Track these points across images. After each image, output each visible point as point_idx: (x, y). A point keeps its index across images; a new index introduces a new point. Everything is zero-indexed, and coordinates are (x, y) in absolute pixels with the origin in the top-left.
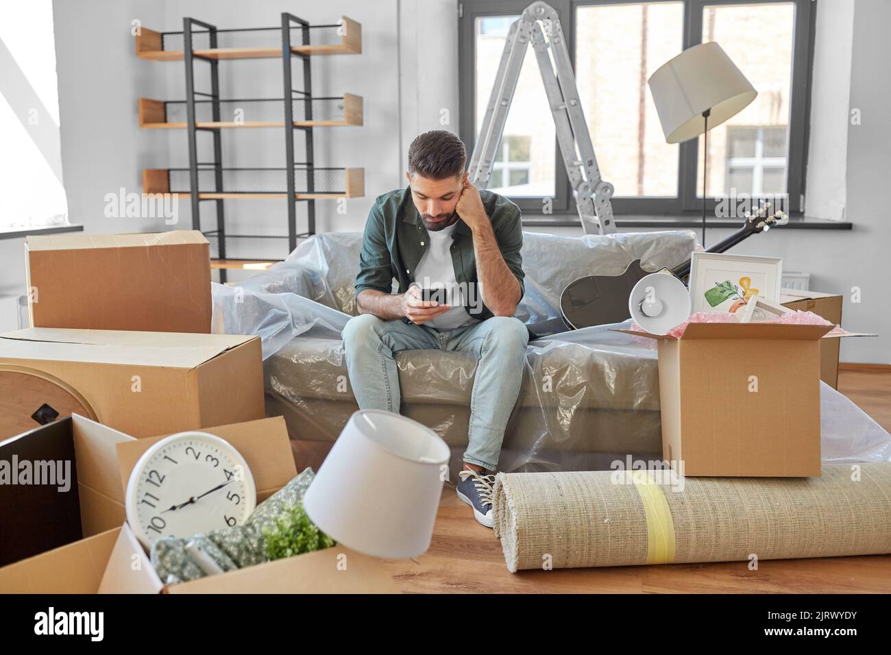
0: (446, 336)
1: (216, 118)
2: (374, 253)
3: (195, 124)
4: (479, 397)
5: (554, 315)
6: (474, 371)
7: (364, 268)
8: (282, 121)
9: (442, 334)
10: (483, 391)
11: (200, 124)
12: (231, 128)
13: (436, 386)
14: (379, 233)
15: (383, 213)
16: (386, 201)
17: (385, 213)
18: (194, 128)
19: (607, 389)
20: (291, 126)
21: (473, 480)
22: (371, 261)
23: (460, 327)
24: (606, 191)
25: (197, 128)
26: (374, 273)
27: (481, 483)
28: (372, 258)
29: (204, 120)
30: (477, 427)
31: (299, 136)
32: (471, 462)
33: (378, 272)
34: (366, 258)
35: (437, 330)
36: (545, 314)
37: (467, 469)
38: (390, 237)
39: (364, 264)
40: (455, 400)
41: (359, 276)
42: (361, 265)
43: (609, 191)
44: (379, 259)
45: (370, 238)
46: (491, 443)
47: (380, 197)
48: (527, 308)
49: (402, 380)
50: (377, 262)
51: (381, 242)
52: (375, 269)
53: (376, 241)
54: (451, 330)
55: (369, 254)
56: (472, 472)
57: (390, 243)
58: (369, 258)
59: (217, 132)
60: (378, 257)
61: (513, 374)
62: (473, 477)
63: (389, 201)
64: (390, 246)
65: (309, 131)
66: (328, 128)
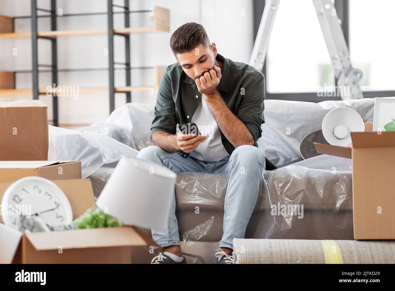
0: (212, 166)
1: (54, 27)
2: (164, 105)
3: (37, 33)
4: (229, 200)
5: (296, 157)
6: (227, 183)
7: (157, 115)
8: (105, 29)
9: (208, 165)
10: (231, 196)
11: (41, 33)
12: (66, 36)
13: (200, 195)
14: (168, 91)
15: (170, 77)
16: (173, 68)
17: (171, 76)
18: (36, 37)
19: (317, 194)
20: (112, 33)
21: (224, 258)
22: (162, 110)
23: (222, 160)
24: (356, 75)
25: (38, 37)
26: (163, 118)
27: (230, 260)
28: (163, 108)
29: (44, 29)
30: (228, 221)
31: (119, 41)
32: (224, 246)
33: (167, 118)
34: (158, 109)
35: (206, 163)
36: (289, 157)
37: (220, 251)
38: (175, 93)
39: (157, 113)
40: (214, 204)
41: (154, 121)
42: (155, 113)
43: (358, 75)
44: (168, 109)
45: (161, 94)
46: (237, 231)
47: (169, 67)
48: (278, 153)
49: (177, 191)
50: (166, 111)
51: (170, 98)
52: (164, 115)
53: (166, 96)
54: (215, 162)
55: (161, 106)
56: (223, 253)
57: (175, 98)
58: (161, 109)
59: (54, 40)
60: (167, 108)
61: (252, 183)
62: (224, 256)
63: (175, 68)
64: (175, 99)
65: (127, 37)
66: (142, 34)
